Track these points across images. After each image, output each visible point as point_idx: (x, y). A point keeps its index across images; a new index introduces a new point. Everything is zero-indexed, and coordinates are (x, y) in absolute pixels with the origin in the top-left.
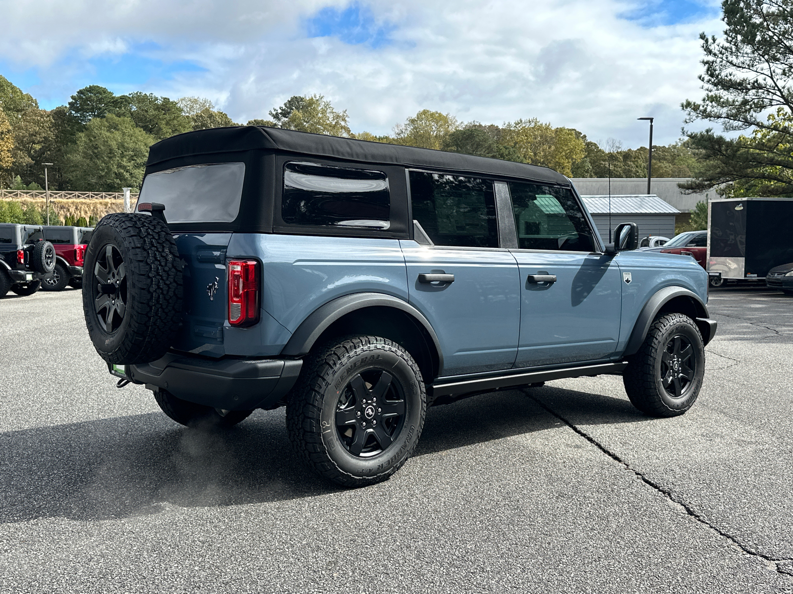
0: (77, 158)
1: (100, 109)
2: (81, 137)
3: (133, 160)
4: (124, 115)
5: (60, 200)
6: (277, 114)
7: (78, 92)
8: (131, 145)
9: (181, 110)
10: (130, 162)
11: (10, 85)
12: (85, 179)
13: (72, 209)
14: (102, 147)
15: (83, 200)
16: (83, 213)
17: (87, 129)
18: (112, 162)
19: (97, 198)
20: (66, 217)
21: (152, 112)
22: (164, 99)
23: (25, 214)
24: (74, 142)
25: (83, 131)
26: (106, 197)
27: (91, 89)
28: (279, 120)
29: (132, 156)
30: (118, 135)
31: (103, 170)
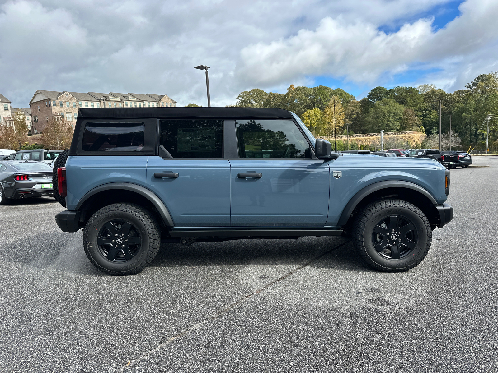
0: (369, 119)
1: (380, 96)
2: (372, 110)
3: (394, 117)
4: (390, 98)
5: (359, 138)
6: (470, 86)
7: (371, 91)
8: (394, 111)
9: (418, 91)
10: (393, 118)
11: (344, 92)
12: (372, 128)
13: (364, 142)
14: (380, 113)
15: (369, 137)
16: (368, 143)
17: (374, 106)
18: (385, 119)
19: (375, 136)
20: (361, 145)
21: (404, 94)
22: (410, 87)
23: (344, 145)
24: (369, 112)
25: (372, 108)
26: (390, 134)
27: (377, 89)
28: (471, 88)
29: (394, 116)
30: (387, 107)
31: (380, 123)
